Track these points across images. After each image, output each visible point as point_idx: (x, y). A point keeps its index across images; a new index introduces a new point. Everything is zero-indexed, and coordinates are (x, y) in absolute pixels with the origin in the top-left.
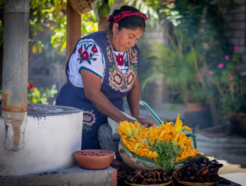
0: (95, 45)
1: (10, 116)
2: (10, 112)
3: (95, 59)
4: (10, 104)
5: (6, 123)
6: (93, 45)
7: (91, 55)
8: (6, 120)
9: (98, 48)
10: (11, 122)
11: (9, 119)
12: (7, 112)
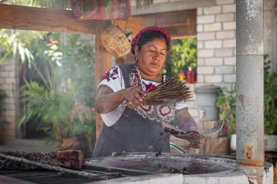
0: (117, 68)
1: (255, 171)
2: (256, 167)
3: (114, 78)
4: (256, 157)
5: (250, 179)
6: (116, 68)
7: (112, 75)
8: (250, 176)
9: (119, 70)
10: (256, 178)
11: (254, 175)
12: (252, 167)
